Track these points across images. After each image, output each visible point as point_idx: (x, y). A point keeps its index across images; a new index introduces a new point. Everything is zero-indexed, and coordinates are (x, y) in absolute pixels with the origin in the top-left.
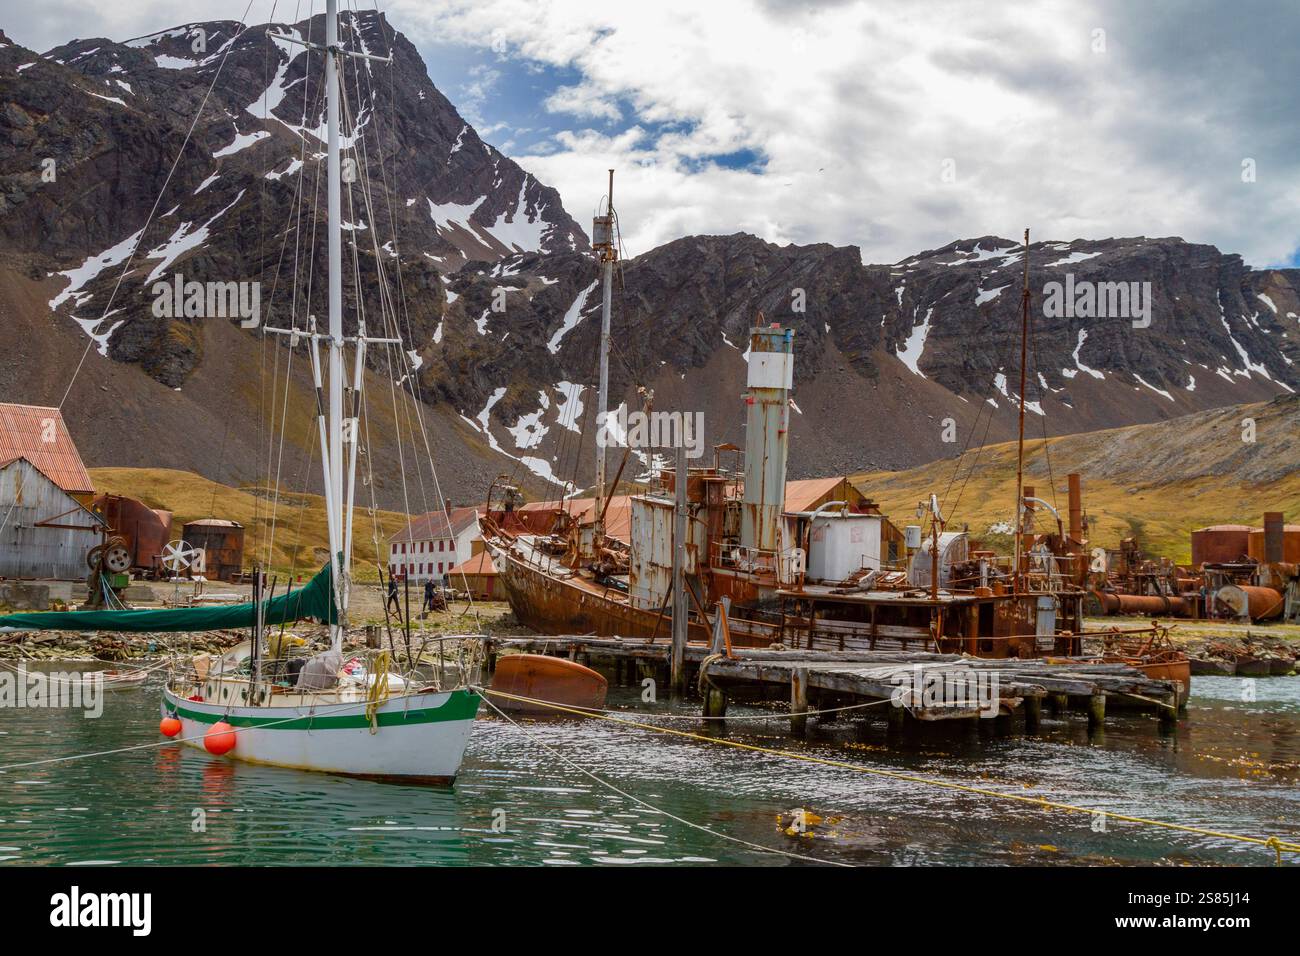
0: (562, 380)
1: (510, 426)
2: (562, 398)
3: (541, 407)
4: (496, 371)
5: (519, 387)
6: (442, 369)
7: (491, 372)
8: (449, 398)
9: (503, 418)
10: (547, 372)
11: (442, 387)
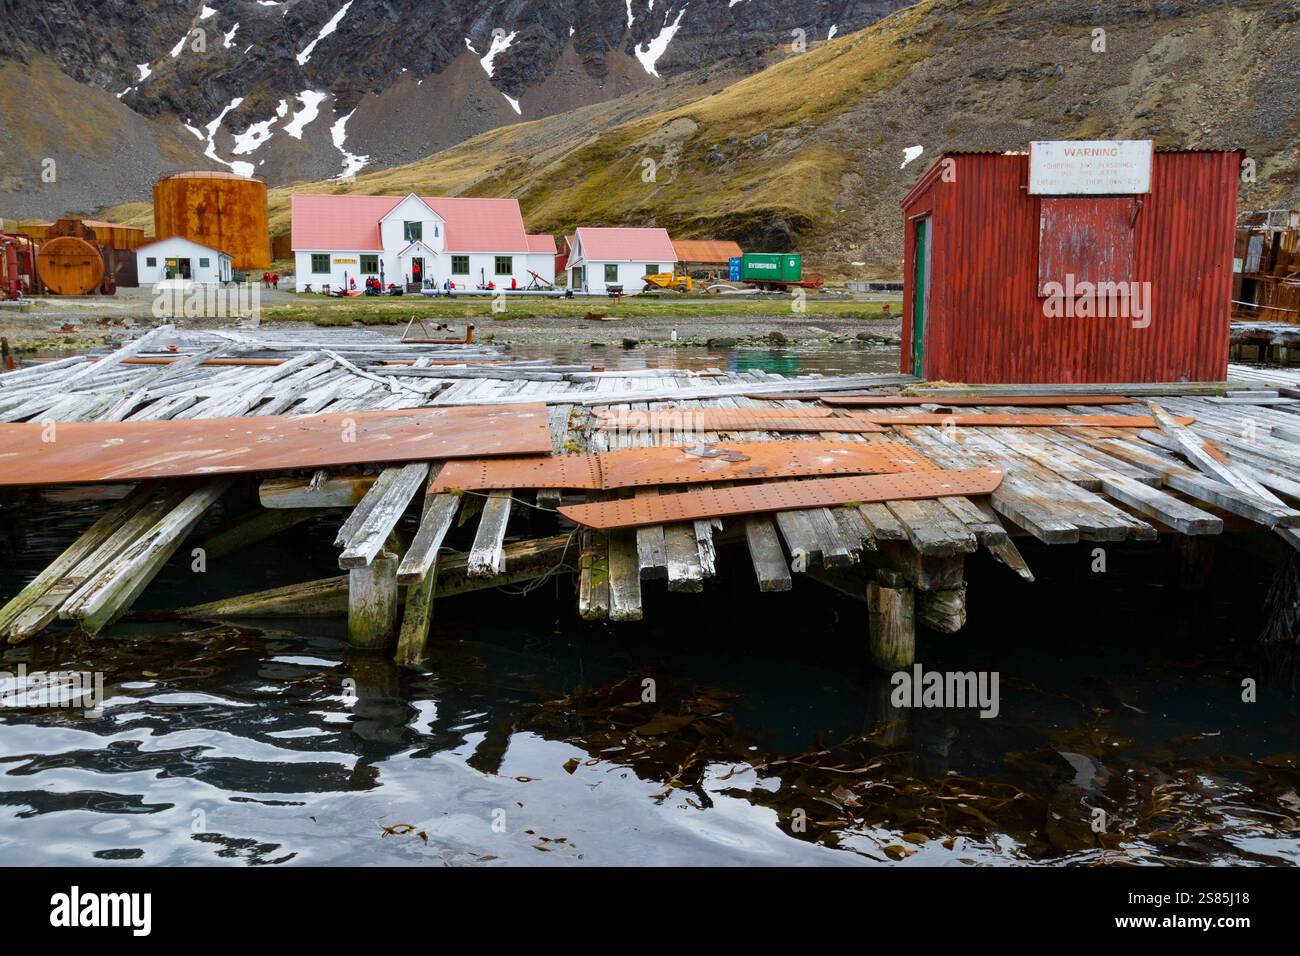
0: (305, 89)
1: (237, 134)
2: (300, 106)
3: (276, 114)
4: (234, 82)
5: (256, 97)
6: (168, 81)
7: (227, 83)
8: (175, 109)
9: (231, 126)
10: (291, 83)
11: (165, 97)
